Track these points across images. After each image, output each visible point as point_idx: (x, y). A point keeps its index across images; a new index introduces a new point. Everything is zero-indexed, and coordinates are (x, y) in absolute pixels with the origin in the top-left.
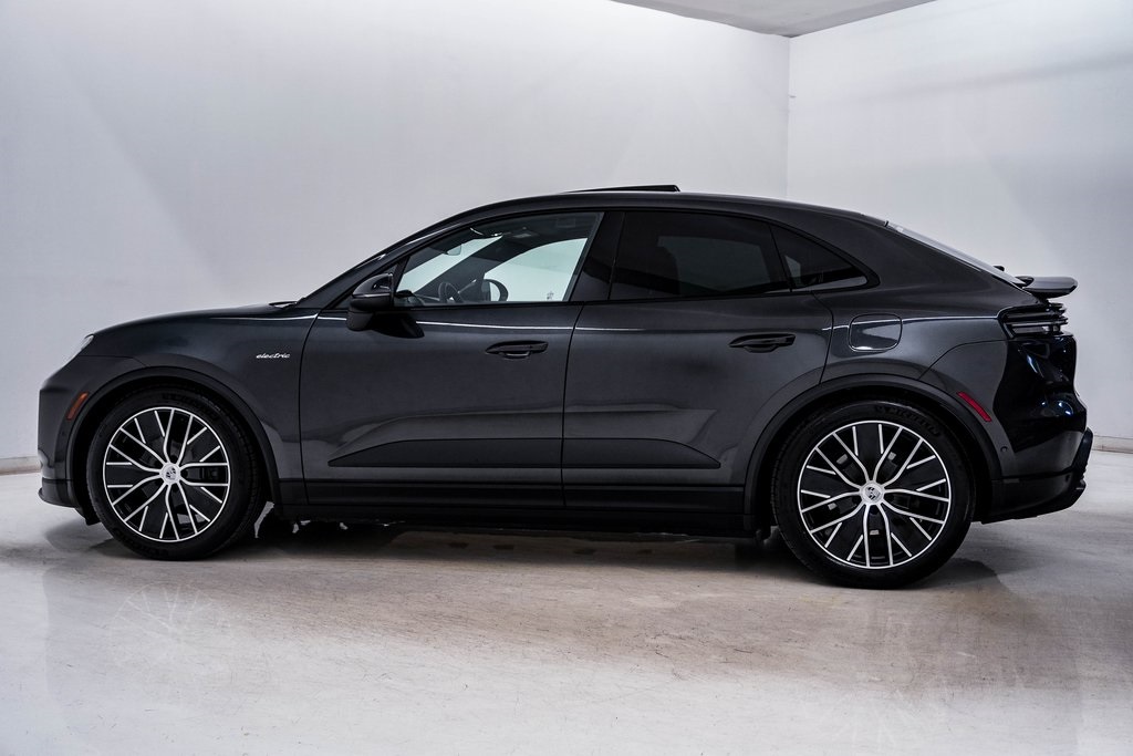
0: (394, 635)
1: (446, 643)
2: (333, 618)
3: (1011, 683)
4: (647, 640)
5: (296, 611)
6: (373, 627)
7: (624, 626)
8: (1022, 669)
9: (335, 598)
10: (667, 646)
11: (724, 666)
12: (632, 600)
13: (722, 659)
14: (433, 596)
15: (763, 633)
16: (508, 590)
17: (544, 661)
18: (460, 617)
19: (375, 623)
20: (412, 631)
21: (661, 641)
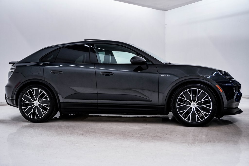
0: (79, 135)
1: (90, 137)
2: (66, 132)
3: (214, 142)
4: (135, 135)
5: (58, 131)
6: (75, 134)
7: (130, 133)
8: (217, 139)
9: (67, 129)
10: (139, 136)
11: (152, 140)
12: (132, 127)
13: (151, 139)
14: (88, 128)
15: (160, 133)
16: (105, 126)
17: (112, 140)
18: (94, 132)
19: (75, 133)
20: (83, 135)
21: (138, 135)
